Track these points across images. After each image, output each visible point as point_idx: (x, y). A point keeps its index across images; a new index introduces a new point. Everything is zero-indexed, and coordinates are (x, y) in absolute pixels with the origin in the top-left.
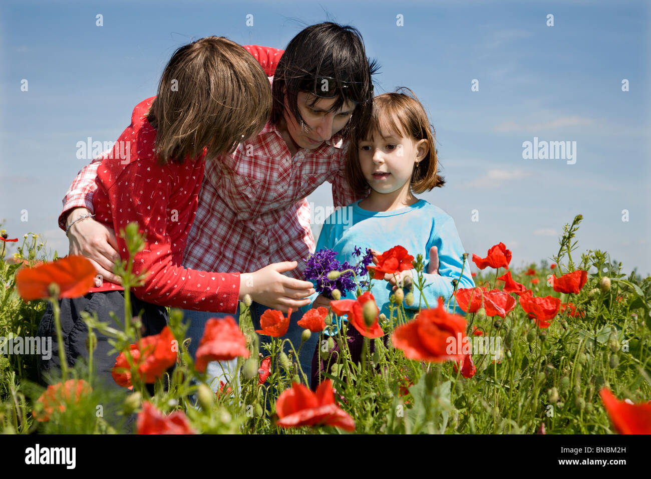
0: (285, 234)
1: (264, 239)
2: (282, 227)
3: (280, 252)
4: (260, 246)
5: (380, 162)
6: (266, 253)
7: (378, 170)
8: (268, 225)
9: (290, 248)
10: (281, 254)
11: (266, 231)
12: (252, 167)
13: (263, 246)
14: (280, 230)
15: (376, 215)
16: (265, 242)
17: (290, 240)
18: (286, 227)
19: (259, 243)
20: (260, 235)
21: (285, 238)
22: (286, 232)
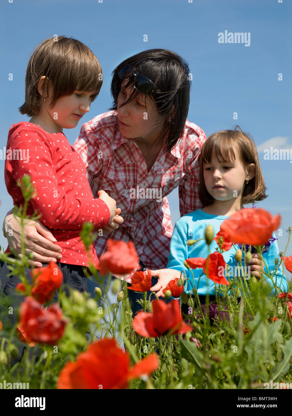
0: (152, 229)
1: (139, 232)
2: (150, 224)
3: (150, 244)
4: (137, 239)
5: (219, 178)
6: (140, 244)
7: (216, 184)
8: (139, 222)
9: (157, 241)
10: (151, 246)
11: (139, 225)
12: (127, 174)
13: (139, 238)
14: (149, 226)
15: (216, 218)
16: (140, 235)
17: (156, 234)
18: (154, 224)
19: (136, 236)
20: (136, 230)
21: (152, 232)
22: (153, 228)
